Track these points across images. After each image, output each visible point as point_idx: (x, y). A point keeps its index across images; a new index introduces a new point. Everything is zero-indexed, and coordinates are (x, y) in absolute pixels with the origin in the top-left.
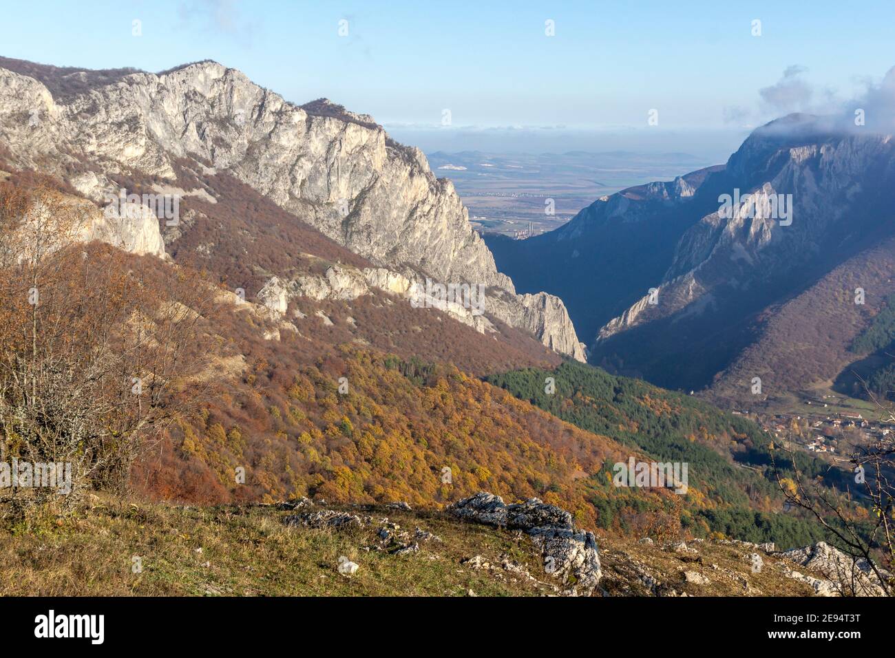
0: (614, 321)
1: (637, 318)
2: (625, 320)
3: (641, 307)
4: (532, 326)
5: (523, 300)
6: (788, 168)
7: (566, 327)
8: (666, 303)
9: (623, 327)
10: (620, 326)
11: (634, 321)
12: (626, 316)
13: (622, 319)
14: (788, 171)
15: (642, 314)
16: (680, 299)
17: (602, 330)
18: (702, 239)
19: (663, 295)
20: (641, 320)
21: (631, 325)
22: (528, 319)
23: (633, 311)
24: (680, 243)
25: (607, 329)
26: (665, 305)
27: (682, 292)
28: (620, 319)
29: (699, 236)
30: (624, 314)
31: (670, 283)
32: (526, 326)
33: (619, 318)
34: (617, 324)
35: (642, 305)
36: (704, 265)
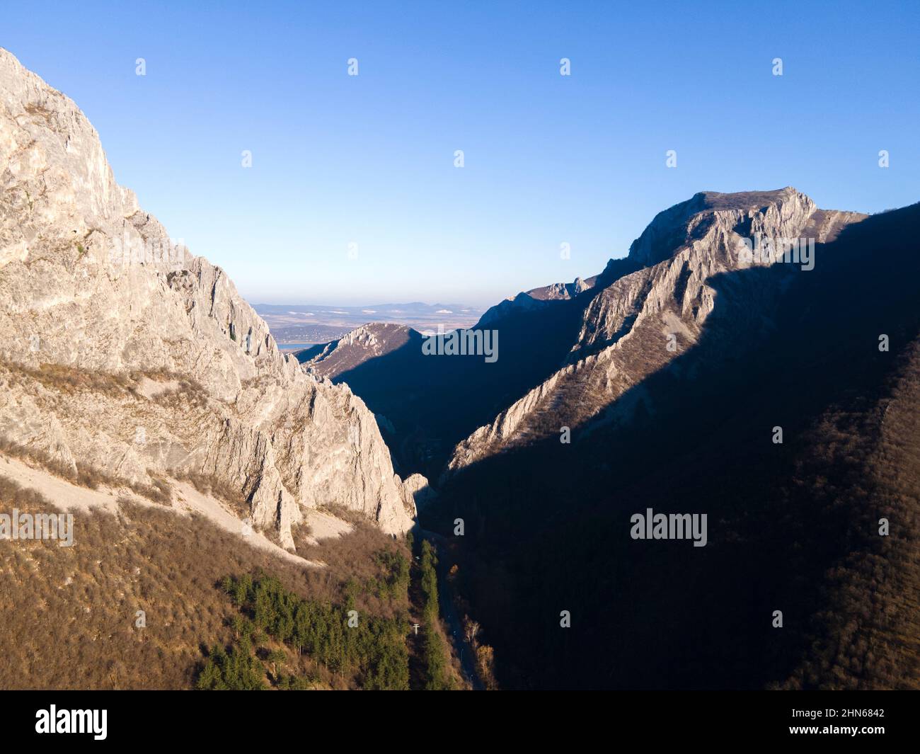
0: (480, 432)
1: (520, 427)
2: (499, 430)
3: (527, 407)
4: (234, 468)
5: (256, 401)
6: (717, 230)
7: (364, 455)
8: (567, 401)
9: (495, 442)
10: (490, 440)
11: (515, 432)
12: (501, 422)
13: (495, 428)
14: (717, 233)
15: (528, 419)
16: (592, 393)
17: (460, 448)
18: (618, 307)
19: (563, 387)
20: (526, 430)
21: (509, 439)
22: (226, 449)
23: (513, 413)
24: (587, 313)
25: (467, 446)
26: (566, 405)
27: (594, 381)
28: (491, 428)
29: (615, 302)
30: (498, 418)
31: (575, 368)
32: (222, 465)
33: (489, 425)
34: (486, 436)
35: (529, 402)
36: (626, 342)
